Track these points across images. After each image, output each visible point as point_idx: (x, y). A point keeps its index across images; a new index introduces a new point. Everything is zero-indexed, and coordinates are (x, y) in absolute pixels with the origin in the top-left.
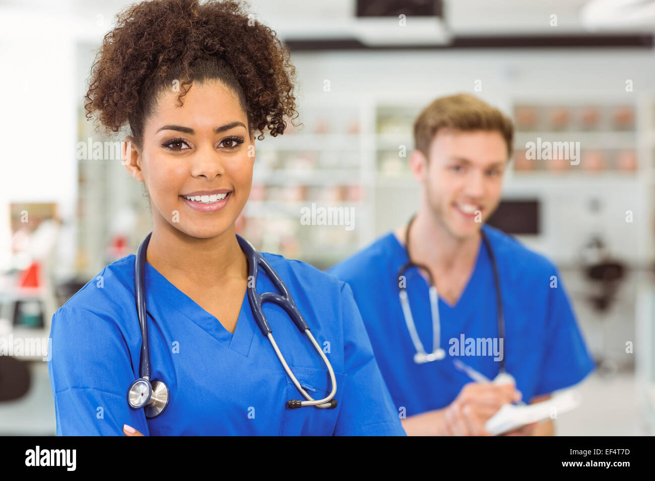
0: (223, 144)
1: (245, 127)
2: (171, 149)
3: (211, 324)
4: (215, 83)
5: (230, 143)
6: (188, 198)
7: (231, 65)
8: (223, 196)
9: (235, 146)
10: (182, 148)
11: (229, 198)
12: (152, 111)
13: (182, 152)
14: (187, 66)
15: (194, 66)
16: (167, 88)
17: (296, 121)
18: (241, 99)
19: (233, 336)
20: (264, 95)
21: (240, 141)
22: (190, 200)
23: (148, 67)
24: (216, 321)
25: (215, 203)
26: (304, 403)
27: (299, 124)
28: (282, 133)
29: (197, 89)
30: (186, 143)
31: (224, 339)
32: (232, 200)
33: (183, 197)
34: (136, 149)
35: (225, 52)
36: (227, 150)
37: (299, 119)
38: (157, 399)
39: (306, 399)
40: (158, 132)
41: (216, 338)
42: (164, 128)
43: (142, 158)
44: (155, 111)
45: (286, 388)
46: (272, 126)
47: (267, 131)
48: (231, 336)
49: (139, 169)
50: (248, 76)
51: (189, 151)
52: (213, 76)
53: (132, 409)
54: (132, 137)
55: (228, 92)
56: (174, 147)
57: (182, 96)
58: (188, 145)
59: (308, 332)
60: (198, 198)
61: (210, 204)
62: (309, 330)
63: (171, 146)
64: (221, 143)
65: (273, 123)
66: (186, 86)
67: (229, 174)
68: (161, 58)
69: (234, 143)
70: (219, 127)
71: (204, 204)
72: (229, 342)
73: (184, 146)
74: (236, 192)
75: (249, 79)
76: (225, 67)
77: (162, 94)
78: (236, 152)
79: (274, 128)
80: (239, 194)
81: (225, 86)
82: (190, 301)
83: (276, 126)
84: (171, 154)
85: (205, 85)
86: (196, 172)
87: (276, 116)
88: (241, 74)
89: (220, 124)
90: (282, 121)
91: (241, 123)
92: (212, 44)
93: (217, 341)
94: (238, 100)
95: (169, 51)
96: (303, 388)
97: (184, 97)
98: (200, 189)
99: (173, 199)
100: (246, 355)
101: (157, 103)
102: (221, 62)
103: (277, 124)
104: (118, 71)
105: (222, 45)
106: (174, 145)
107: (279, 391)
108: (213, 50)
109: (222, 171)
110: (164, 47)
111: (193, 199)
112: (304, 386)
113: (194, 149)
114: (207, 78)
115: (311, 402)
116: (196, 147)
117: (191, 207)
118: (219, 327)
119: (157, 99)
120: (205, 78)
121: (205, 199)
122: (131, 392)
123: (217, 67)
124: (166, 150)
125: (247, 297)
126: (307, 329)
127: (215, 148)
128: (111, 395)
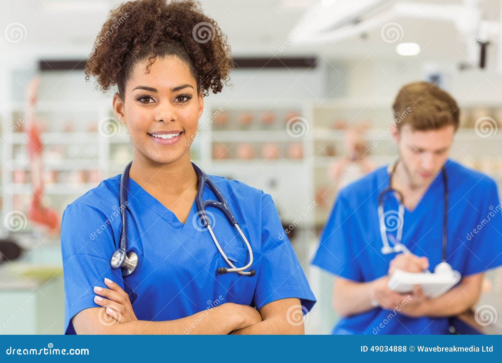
0: (178, 100)
1: (193, 88)
2: (142, 102)
3: (169, 216)
4: (173, 58)
5: (182, 99)
6: (153, 135)
7: (184, 45)
8: (177, 135)
9: (186, 101)
10: (150, 101)
11: (181, 136)
12: (131, 76)
13: (149, 104)
14: (152, 46)
15: (158, 46)
16: (140, 61)
17: (228, 83)
18: (190, 68)
19: (184, 225)
20: (207, 66)
21: (189, 97)
22: (155, 137)
23: (128, 47)
24: (174, 215)
25: (171, 139)
26: (229, 270)
27: (230, 84)
28: (220, 91)
29: (160, 62)
30: (152, 98)
31: (178, 228)
32: (183, 137)
33: (150, 135)
34: (121, 102)
35: (181, 36)
36: (181, 103)
37: (230, 82)
38: (129, 263)
39: (231, 267)
40: (134, 90)
41: (172, 226)
42: (137, 88)
43: (124, 108)
44: (132, 77)
45: (218, 259)
46: (213, 86)
47: (211, 90)
48: (182, 226)
49: (123, 115)
50: (195, 52)
51: (153, 104)
52: (172, 53)
53: (113, 268)
54: (118, 94)
55: (182, 64)
56: (145, 101)
57: (149, 66)
58: (153, 100)
59: (236, 225)
60: (159, 136)
61: (168, 139)
62: (238, 224)
63: (142, 100)
64: (176, 98)
65: (214, 84)
66: (152, 60)
67: (181, 120)
68: (136, 40)
69: (185, 99)
70: (174, 88)
71: (164, 139)
72: (181, 229)
73: (151, 101)
74: (186, 132)
75: (196, 55)
76: (181, 47)
77: (137, 65)
78: (186, 104)
79: (215, 88)
80: (188, 133)
81: (179, 60)
82: (157, 202)
83: (216, 87)
84: (142, 106)
85: (165, 60)
86: (158, 118)
87: (216, 79)
88: (191, 51)
89: (176, 85)
90: (220, 82)
91: (190, 85)
92: (172, 31)
93: (173, 228)
94: (189, 69)
95: (142, 36)
96: (229, 259)
97: (150, 67)
98: (161, 130)
99: (143, 136)
100: (192, 237)
101: (133, 71)
102: (178, 44)
103: (217, 86)
104: (107, 49)
105: (179, 32)
106: (144, 99)
107: (213, 262)
108: (172, 35)
109: (175, 118)
110: (138, 34)
111: (156, 136)
112: (229, 258)
113: (157, 103)
114: (167, 54)
115: (234, 269)
116: (159, 101)
117: (156, 142)
118: (175, 219)
119: (134, 68)
120: (166, 54)
121: (164, 136)
122: (113, 258)
123: (175, 47)
124: (139, 103)
125: (195, 202)
126: (236, 223)
127: (172, 102)
128: (99, 259)
